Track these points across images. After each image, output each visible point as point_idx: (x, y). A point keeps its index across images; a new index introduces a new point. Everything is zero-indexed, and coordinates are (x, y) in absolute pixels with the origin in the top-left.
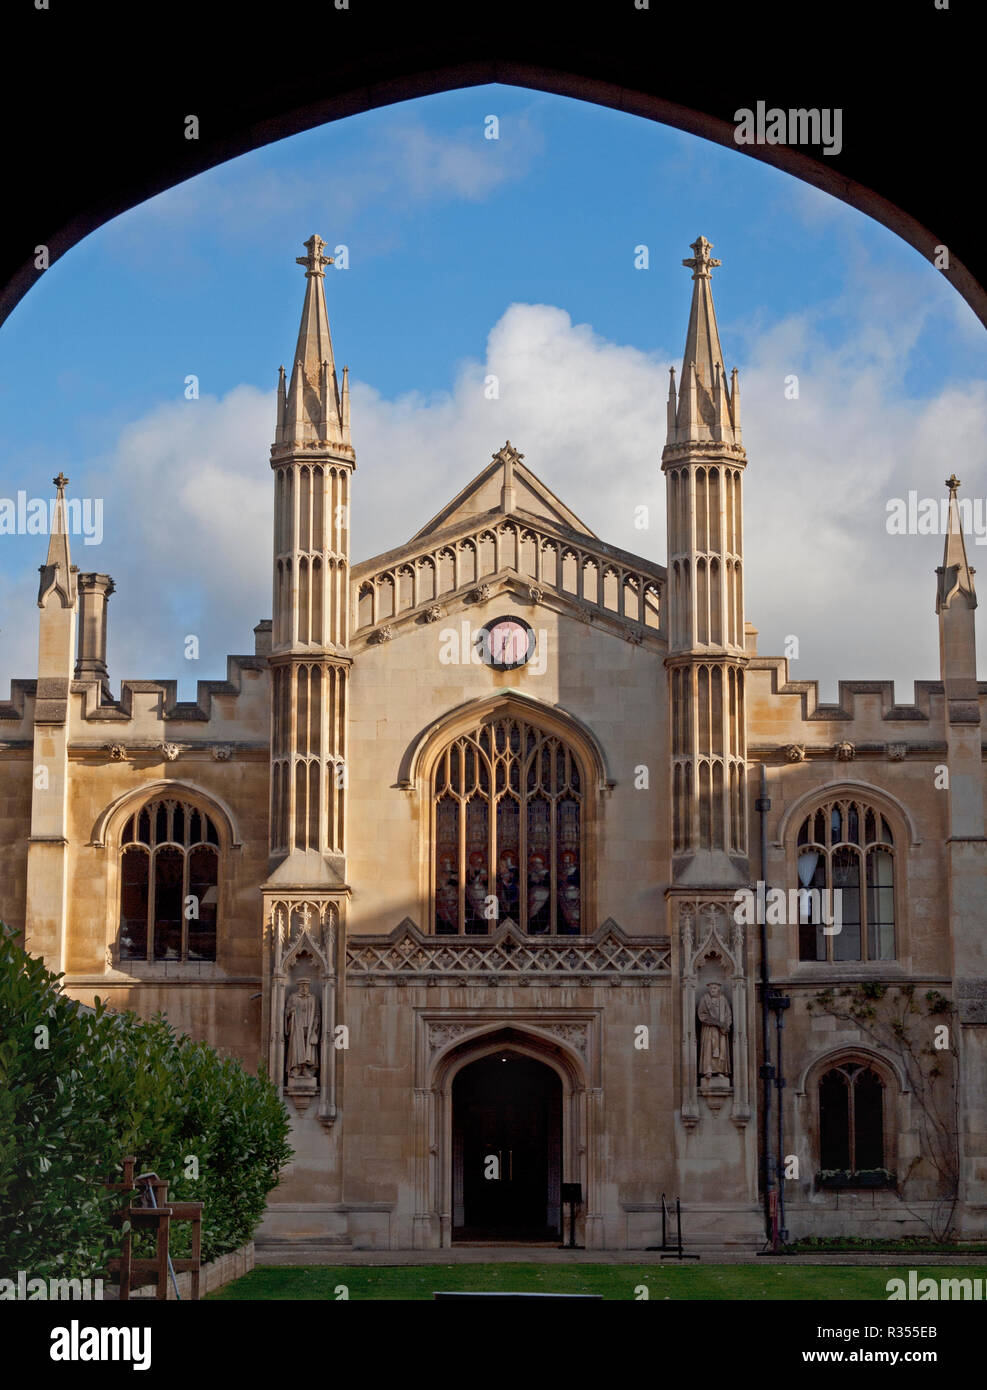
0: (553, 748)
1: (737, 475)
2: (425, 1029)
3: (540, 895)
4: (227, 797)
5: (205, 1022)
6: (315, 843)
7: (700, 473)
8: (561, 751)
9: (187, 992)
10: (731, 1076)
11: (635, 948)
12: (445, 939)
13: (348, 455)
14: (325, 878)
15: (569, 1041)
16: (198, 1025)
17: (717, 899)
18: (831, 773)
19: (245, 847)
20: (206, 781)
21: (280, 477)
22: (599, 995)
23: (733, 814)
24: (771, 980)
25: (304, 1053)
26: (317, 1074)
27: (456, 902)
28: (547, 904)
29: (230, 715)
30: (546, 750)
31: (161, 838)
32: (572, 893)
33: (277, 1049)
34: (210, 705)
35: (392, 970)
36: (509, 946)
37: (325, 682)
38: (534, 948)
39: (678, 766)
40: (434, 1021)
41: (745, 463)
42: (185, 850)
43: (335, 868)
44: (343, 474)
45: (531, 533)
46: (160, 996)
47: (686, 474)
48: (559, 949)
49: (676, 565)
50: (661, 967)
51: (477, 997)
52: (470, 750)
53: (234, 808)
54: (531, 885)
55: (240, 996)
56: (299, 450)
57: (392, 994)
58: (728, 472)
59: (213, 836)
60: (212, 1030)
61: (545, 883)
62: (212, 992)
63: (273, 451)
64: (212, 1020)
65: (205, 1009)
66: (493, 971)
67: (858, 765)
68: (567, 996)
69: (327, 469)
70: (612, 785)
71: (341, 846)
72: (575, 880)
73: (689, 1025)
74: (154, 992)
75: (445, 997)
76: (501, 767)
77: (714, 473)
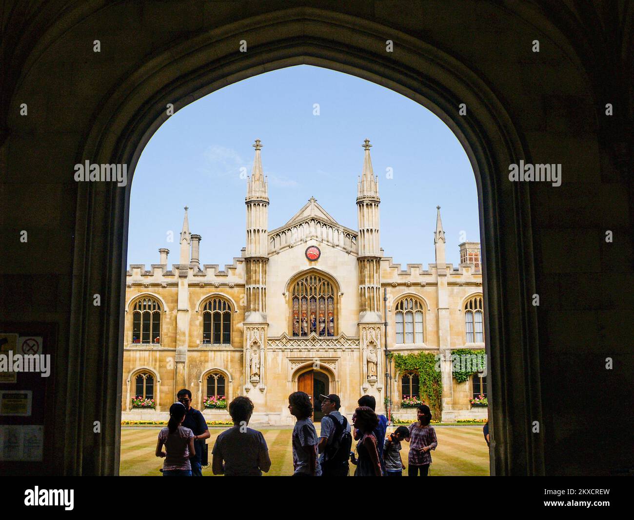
0: (326, 283)
1: (377, 205)
2: (290, 363)
3: (323, 325)
4: (233, 298)
5: (227, 361)
6: (258, 310)
7: (367, 204)
8: (328, 284)
9: (222, 353)
10: (377, 376)
11: (349, 340)
12: (296, 338)
13: (267, 201)
14: (261, 320)
15: (331, 366)
16: (226, 363)
17: (372, 326)
18: (404, 289)
19: (238, 311)
20: (228, 293)
21: (248, 206)
22: (339, 353)
23: (377, 302)
24: (388, 349)
25: (255, 370)
26: (259, 376)
27: (299, 327)
28: (324, 328)
29: (234, 274)
30: (324, 283)
31: (215, 309)
32: (331, 325)
33: (248, 369)
34: (228, 271)
35: (281, 347)
36: (314, 339)
37: (261, 264)
38: (321, 340)
39: (361, 288)
40: (293, 361)
41: (380, 202)
42: (222, 312)
43: (264, 317)
44: (266, 206)
45: (319, 222)
46: (215, 354)
47: (363, 205)
48: (328, 340)
49: (361, 231)
50: (357, 345)
51: (305, 354)
52: (302, 284)
53: (235, 301)
54: (320, 322)
55: (237, 354)
56: (252, 199)
57: (281, 353)
58: (375, 205)
59: (229, 308)
60: (229, 363)
61: (324, 322)
62: (229, 353)
63: (246, 199)
64: (229, 361)
65: (227, 358)
66: (310, 347)
67: (412, 288)
68: (331, 354)
69: (261, 204)
70: (342, 294)
71: (266, 311)
72: (332, 321)
73: (365, 362)
74: (213, 353)
75: (296, 354)
76: (311, 289)
77: (371, 204)
